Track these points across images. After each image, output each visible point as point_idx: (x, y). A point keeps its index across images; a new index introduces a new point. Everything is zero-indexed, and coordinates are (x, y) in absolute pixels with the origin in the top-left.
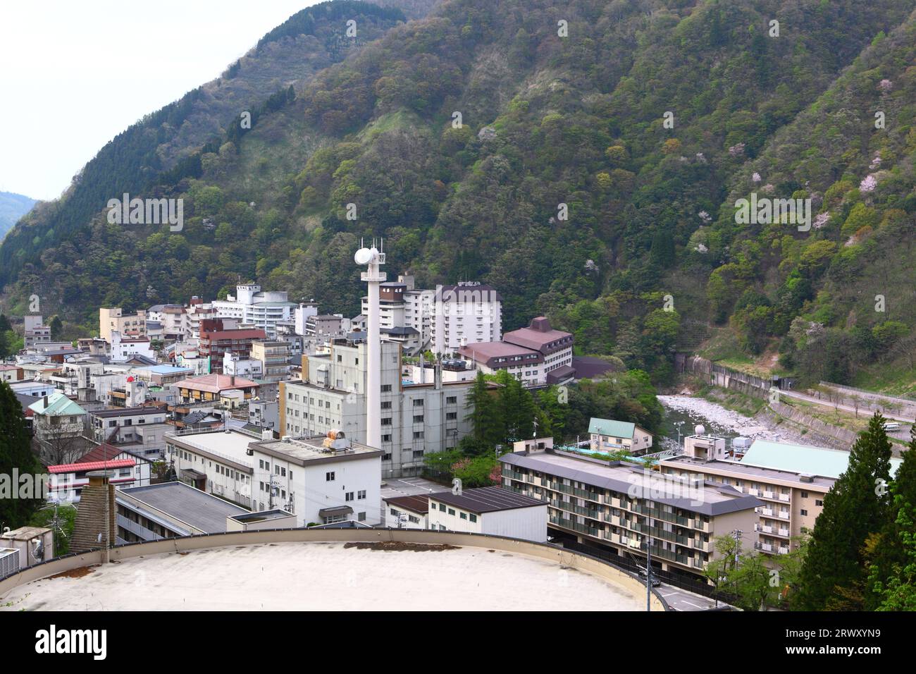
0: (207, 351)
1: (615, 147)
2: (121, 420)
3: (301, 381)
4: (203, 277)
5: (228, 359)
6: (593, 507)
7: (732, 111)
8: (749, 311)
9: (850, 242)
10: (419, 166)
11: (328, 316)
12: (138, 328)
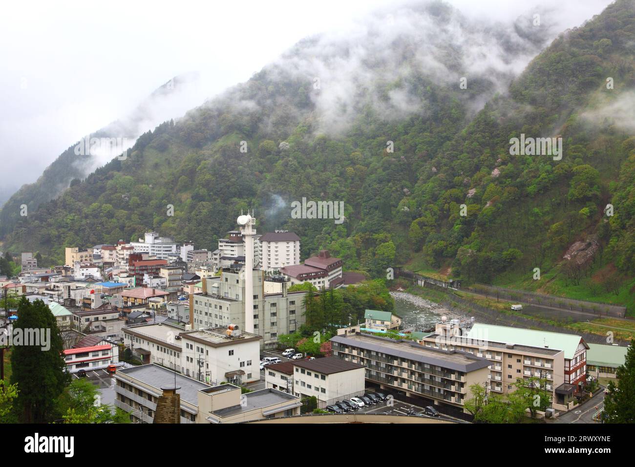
0: (133, 273)
1: (356, 153)
2: (92, 318)
3: (202, 293)
4: (122, 228)
5: (146, 278)
6: (390, 368)
7: (419, 133)
8: (434, 244)
9: (488, 205)
10: (246, 164)
11: (199, 251)
12: (88, 259)
